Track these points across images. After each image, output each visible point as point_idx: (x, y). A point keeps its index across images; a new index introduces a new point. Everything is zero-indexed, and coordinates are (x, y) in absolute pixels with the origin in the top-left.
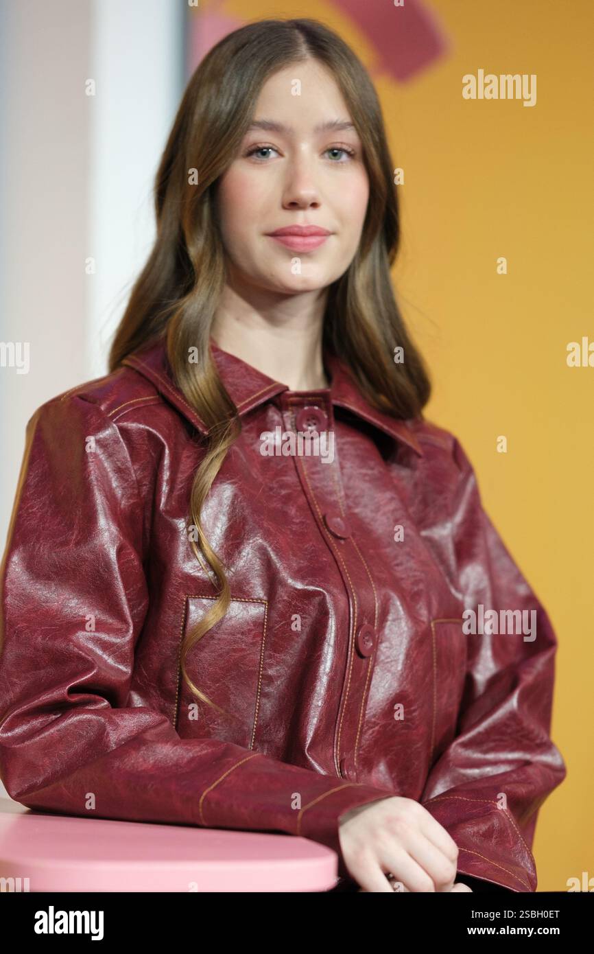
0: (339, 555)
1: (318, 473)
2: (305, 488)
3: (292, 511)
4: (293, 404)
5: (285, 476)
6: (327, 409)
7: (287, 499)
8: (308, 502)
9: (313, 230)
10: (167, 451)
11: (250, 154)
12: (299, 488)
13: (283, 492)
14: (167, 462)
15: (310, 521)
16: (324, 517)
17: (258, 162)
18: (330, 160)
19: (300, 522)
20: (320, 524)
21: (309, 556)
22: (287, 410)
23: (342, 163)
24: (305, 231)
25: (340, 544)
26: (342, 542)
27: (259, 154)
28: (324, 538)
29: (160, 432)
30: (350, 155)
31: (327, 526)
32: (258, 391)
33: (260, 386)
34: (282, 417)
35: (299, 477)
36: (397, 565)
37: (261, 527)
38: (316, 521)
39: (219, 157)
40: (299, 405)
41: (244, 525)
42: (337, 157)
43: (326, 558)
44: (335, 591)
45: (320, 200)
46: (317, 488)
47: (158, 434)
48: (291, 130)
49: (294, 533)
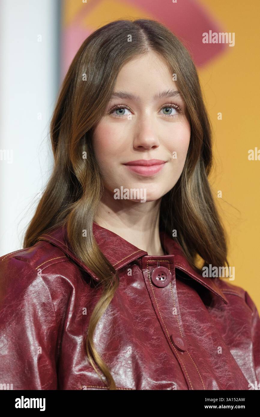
0: (181, 361)
1: (166, 309)
2: (158, 317)
3: (152, 331)
4: (150, 265)
5: (146, 309)
6: (171, 269)
7: (148, 324)
8: (161, 326)
9: (154, 162)
10: (74, 292)
11: (112, 112)
12: (156, 317)
13: (146, 319)
14: (73, 299)
15: (163, 338)
16: (171, 337)
17: (117, 117)
18: (165, 115)
19: (157, 338)
20: (169, 340)
21: (163, 361)
22: (145, 268)
23: (172, 116)
24: (148, 163)
25: (181, 354)
26: (182, 353)
27: (118, 112)
28: (171, 349)
29: (70, 279)
30: (178, 110)
31: (173, 342)
32: (129, 254)
33: (130, 251)
34: (142, 273)
35: (154, 310)
36: (217, 368)
37: (132, 342)
38: (166, 338)
39: (91, 116)
40: (154, 265)
41: (120, 341)
42: (169, 112)
43: (173, 362)
44: (180, 383)
45: (158, 143)
46: (166, 318)
47: (69, 281)
48: (138, 98)
49: (152, 345)
